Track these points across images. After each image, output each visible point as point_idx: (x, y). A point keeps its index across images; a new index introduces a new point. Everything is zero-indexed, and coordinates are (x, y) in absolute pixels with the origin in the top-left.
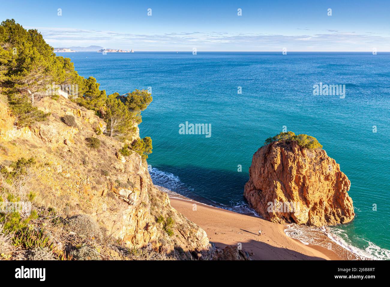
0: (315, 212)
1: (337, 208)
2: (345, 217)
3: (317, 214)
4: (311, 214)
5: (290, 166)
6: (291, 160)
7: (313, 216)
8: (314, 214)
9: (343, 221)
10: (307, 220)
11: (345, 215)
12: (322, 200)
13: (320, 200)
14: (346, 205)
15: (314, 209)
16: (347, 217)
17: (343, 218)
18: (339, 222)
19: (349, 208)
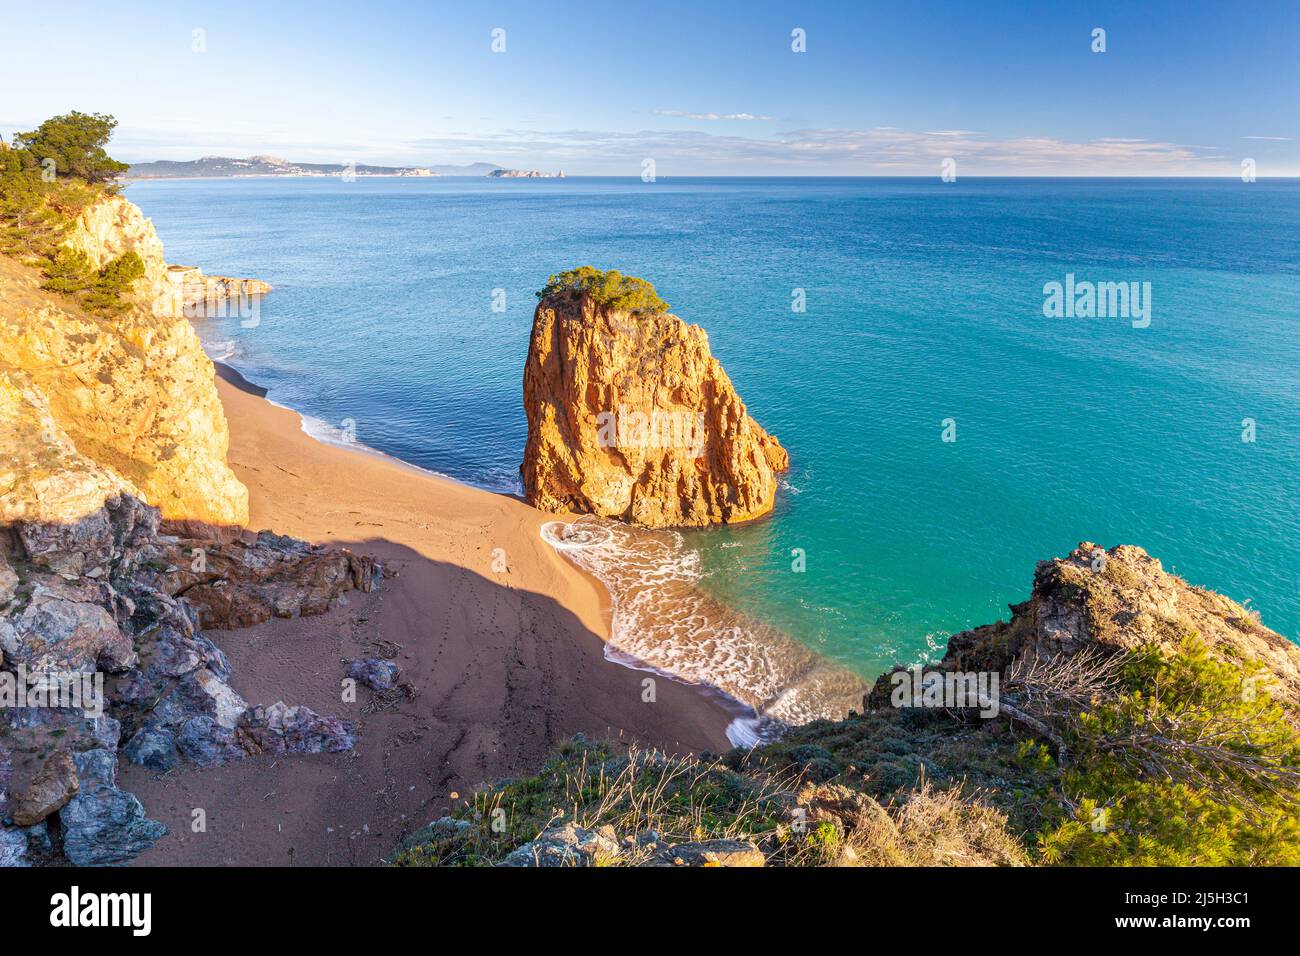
0: (650, 486)
1: (721, 482)
2: (734, 507)
3: (653, 494)
4: (638, 492)
5: (570, 359)
6: (573, 340)
7: (641, 496)
8: (644, 493)
9: (729, 517)
10: (625, 507)
11: (736, 503)
12: (671, 457)
13: (666, 455)
14: (737, 473)
15: (645, 479)
16: (739, 506)
17: (730, 508)
18: (717, 519)
19: (750, 483)
